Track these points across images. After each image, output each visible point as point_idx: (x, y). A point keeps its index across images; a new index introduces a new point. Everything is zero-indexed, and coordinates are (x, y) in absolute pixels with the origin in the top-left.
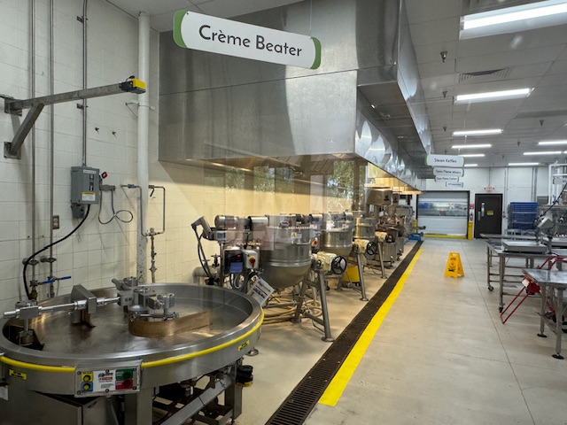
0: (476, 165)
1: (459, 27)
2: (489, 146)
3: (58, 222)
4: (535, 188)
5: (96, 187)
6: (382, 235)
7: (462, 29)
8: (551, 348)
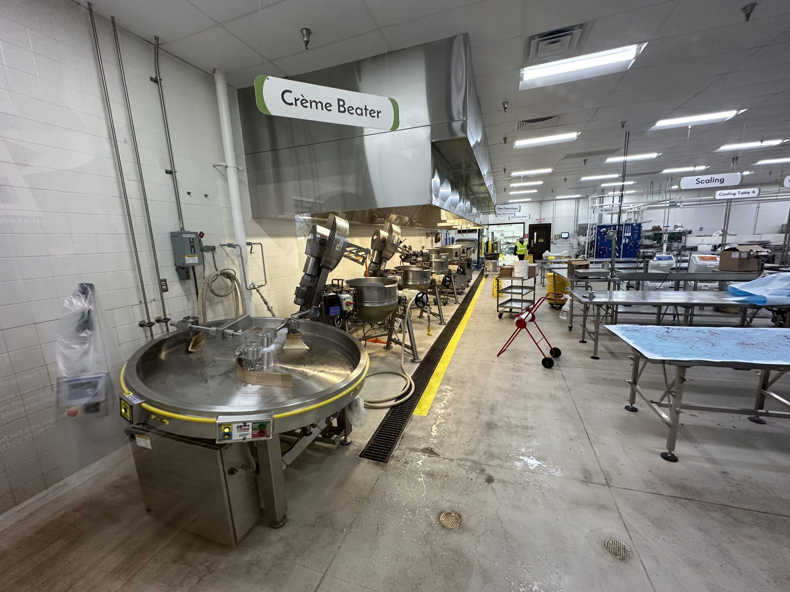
0: (529, 200)
1: (519, 78)
2: (541, 183)
3: (166, 285)
4: (577, 216)
5: (198, 249)
6: (454, 268)
7: (522, 80)
8: (590, 351)
